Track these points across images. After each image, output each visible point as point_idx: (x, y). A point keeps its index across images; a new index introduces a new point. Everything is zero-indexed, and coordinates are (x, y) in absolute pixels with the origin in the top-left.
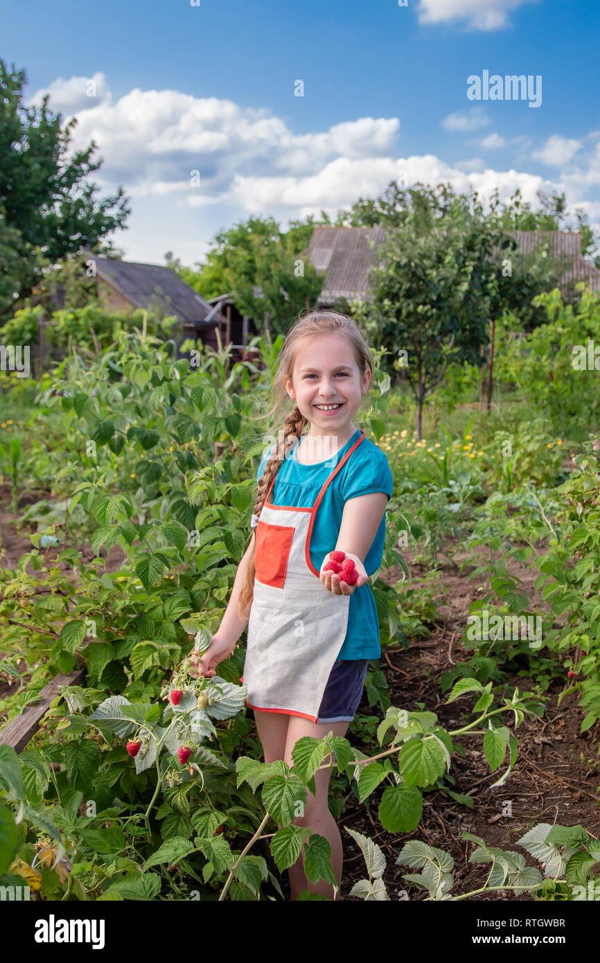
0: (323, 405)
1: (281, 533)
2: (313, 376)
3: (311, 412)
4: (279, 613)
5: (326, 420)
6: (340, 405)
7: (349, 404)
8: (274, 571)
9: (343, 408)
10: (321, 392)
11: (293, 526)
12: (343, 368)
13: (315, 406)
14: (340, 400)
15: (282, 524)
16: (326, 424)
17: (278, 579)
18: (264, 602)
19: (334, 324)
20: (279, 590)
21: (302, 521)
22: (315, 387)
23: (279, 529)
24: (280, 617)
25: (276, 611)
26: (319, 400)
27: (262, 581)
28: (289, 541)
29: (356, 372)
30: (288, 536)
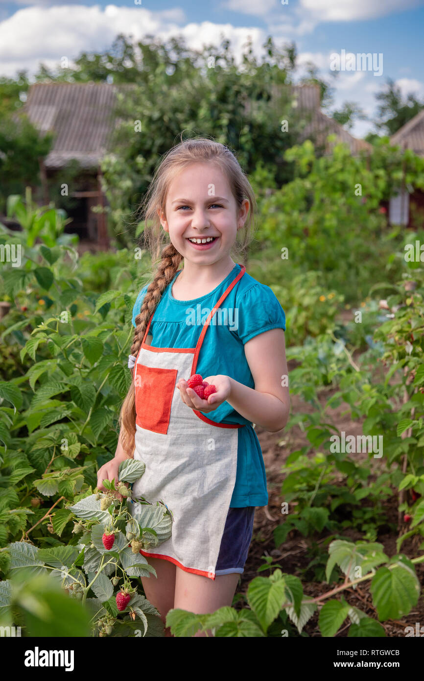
0: (196, 238)
1: (163, 376)
2: (186, 207)
3: (184, 246)
4: (165, 460)
5: (198, 254)
6: (215, 239)
7: (223, 238)
8: (157, 416)
9: (217, 243)
10: (193, 225)
11: (176, 368)
12: (218, 199)
13: (188, 239)
14: (214, 233)
15: (163, 366)
16: (198, 259)
17: (162, 424)
18: (148, 449)
19: (209, 152)
20: (163, 436)
21: (185, 362)
22: (188, 219)
23: (160, 372)
24: (166, 464)
25: (161, 458)
26: (192, 233)
27: (145, 427)
28: (172, 384)
29: (232, 204)
30: (171, 378)
